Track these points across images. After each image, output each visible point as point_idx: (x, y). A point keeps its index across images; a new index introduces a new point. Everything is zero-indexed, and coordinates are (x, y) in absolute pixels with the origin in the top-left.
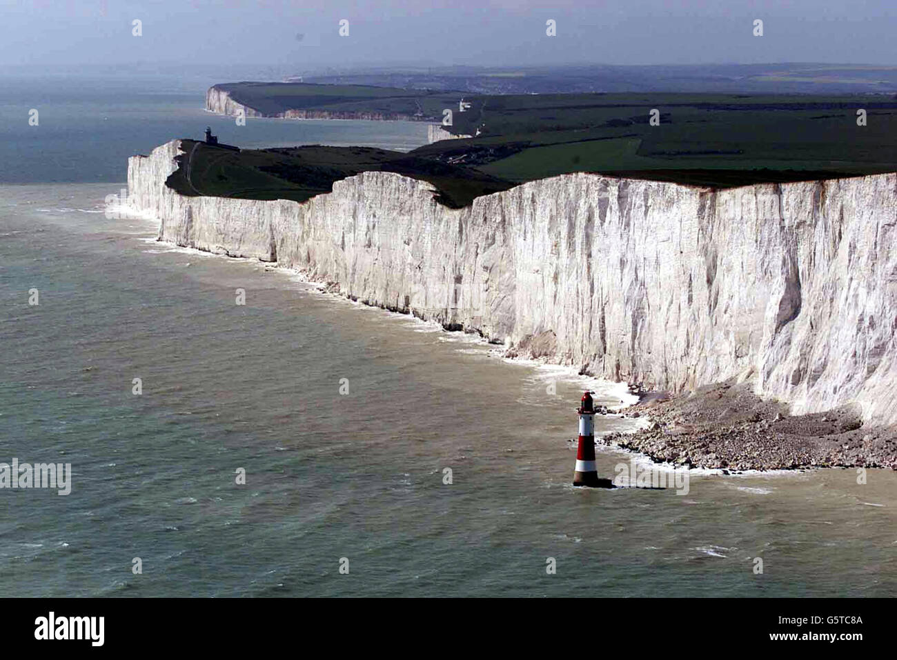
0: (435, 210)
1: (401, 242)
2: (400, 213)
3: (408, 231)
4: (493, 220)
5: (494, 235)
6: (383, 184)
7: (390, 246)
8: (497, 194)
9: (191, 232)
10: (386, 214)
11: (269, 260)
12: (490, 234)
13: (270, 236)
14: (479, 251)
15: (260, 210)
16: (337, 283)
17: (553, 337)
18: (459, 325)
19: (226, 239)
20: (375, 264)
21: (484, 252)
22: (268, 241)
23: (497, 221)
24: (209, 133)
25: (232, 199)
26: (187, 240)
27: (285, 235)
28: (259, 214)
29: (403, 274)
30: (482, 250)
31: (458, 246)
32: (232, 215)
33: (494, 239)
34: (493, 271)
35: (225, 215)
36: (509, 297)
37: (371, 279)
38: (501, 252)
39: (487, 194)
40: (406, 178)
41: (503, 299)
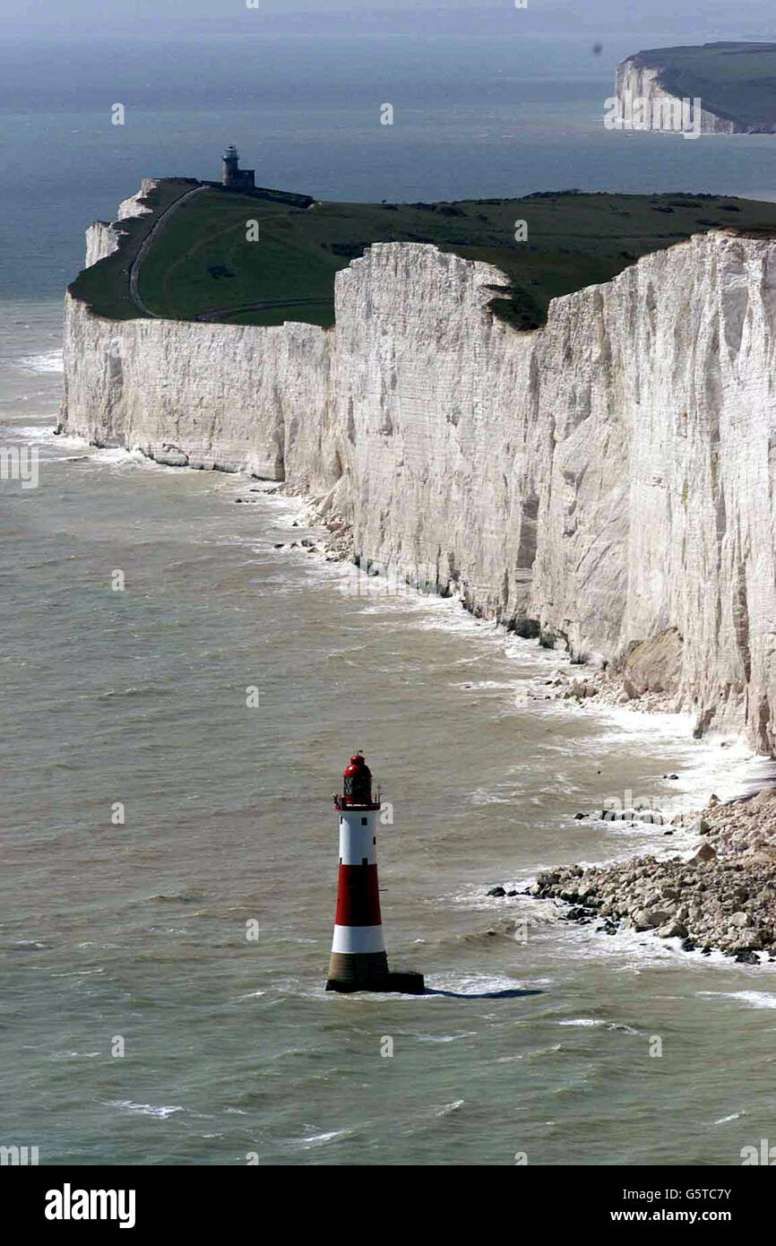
0: (488, 337)
1: (441, 419)
2: (441, 348)
3: (453, 392)
4: (586, 355)
5: (589, 392)
6: (408, 276)
7: (423, 430)
8: (591, 289)
9: (117, 410)
10: (414, 347)
11: (273, 476)
12: (579, 391)
13: (274, 414)
14: (556, 435)
15: (252, 349)
16: (348, 527)
17: (676, 643)
18: (532, 621)
19: (182, 425)
20: (399, 475)
21: (567, 437)
22: (271, 427)
23: (593, 359)
24: (232, 161)
25: (194, 325)
26: (110, 428)
27: (297, 412)
28: (250, 359)
29: (447, 499)
30: (562, 431)
31: (530, 424)
32: (197, 363)
33: (589, 404)
34: (585, 485)
35: (180, 364)
36: (617, 548)
37: (393, 514)
38: (603, 437)
39: (571, 291)
40: (447, 255)
41: (604, 553)
